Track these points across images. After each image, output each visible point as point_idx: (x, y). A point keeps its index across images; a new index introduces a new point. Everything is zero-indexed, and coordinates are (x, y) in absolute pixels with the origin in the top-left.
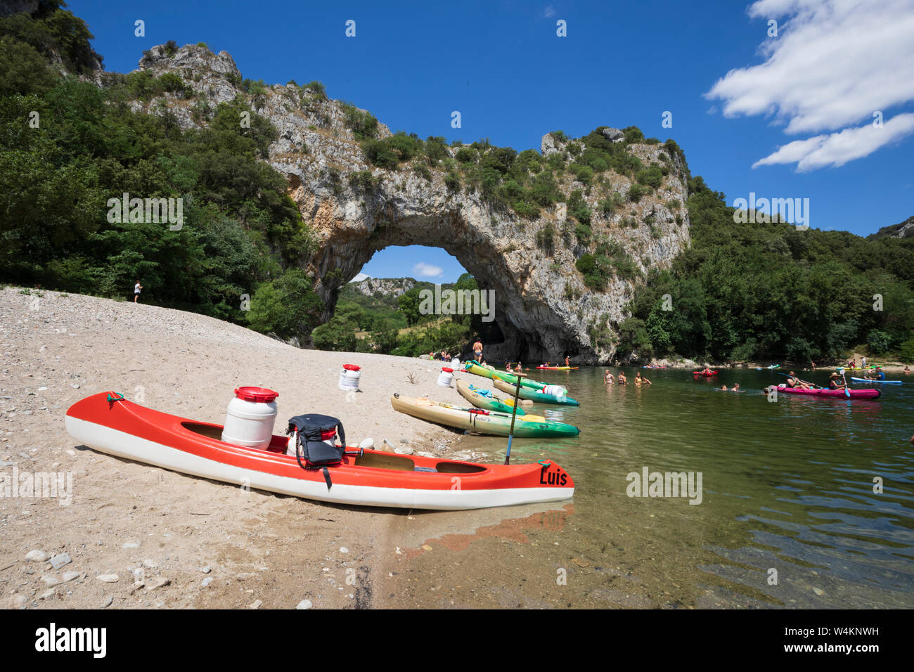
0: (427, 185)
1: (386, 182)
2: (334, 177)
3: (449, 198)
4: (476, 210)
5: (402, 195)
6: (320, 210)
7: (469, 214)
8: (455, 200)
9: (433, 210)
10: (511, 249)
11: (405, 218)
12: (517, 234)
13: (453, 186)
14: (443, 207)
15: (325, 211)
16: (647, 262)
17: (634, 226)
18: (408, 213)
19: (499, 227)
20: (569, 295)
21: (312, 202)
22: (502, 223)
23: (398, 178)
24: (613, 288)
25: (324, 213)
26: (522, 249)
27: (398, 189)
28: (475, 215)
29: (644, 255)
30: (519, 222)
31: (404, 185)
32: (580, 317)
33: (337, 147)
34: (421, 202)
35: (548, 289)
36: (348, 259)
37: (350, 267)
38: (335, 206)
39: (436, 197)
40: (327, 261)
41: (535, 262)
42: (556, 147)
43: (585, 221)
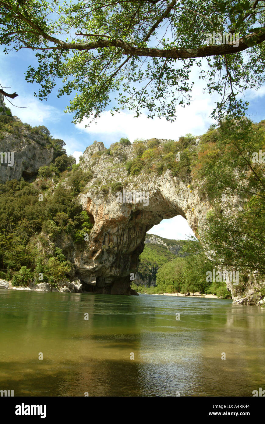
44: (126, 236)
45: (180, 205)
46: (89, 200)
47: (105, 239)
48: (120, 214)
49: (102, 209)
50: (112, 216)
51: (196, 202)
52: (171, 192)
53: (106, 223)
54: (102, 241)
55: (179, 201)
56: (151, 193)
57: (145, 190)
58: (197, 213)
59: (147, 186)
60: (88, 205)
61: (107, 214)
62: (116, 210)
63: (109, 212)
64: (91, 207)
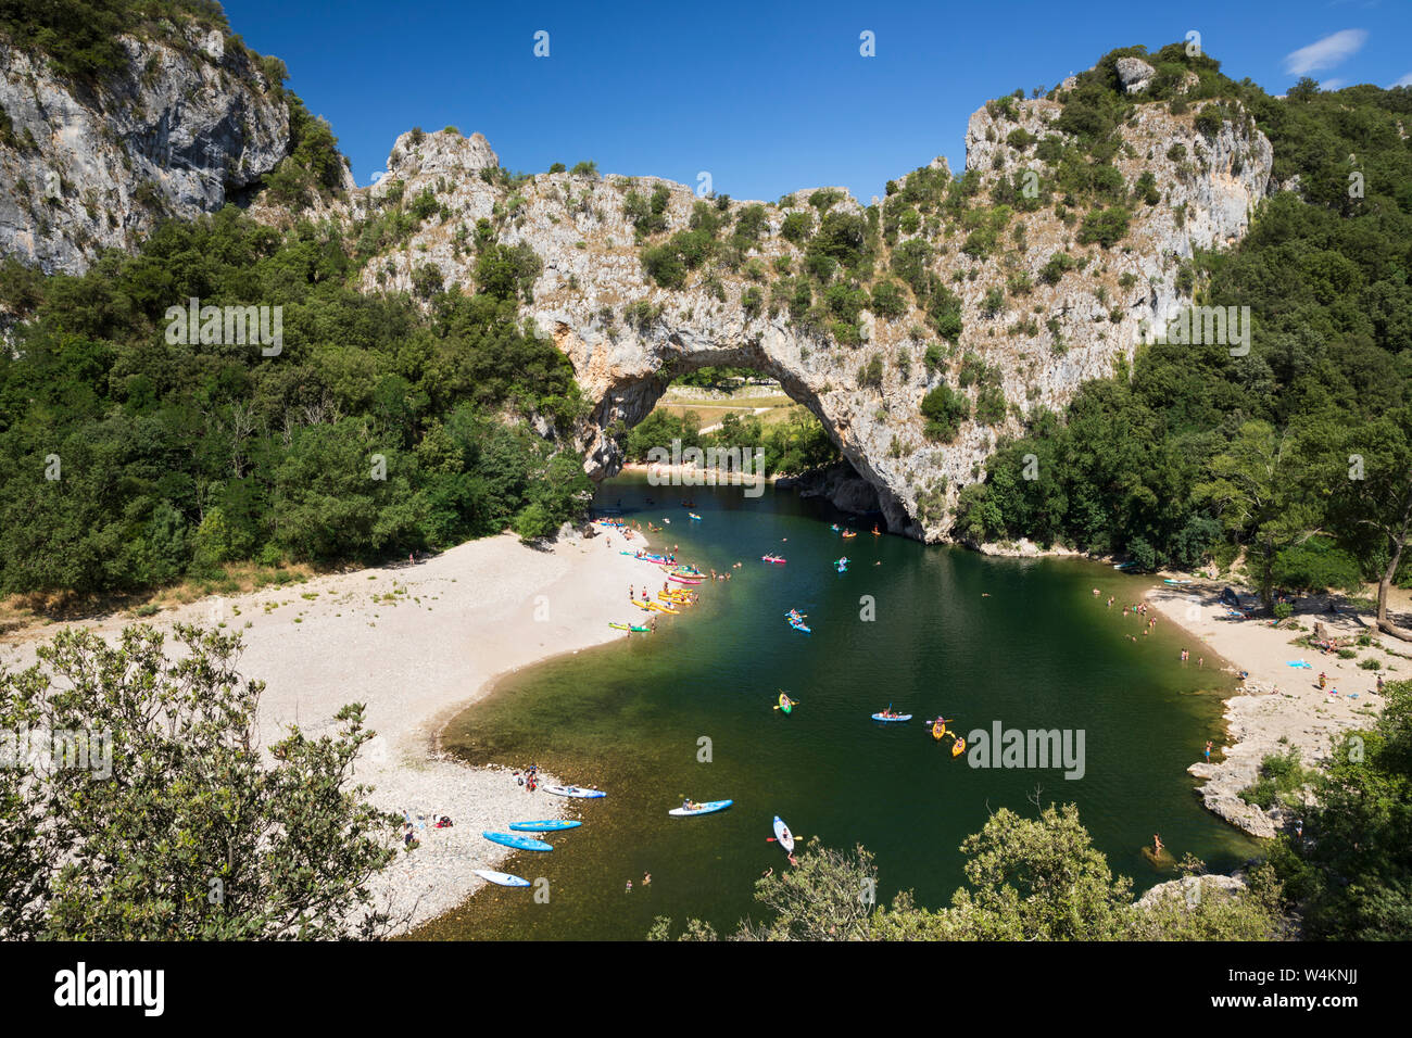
0: (720, 310)
1: (669, 310)
2: (607, 315)
3: (746, 326)
4: (780, 338)
5: (688, 326)
6: (593, 359)
7: (772, 346)
8: (756, 327)
9: (728, 342)
10: (827, 389)
11: (692, 354)
12: (833, 370)
13: (752, 308)
14: (740, 338)
15: (599, 360)
16: (1033, 394)
17: (1032, 332)
18: (697, 348)
19: (811, 360)
20: (896, 452)
21: (583, 350)
22: (816, 354)
23: (684, 301)
24: (967, 437)
25: (598, 362)
26: (841, 390)
27: (683, 317)
28: (781, 346)
29: (1033, 382)
30: (837, 352)
31: (691, 310)
32: (909, 481)
33: (610, 267)
34: (711, 333)
35: (869, 444)
37: (636, 411)
38: (609, 351)
39: (731, 325)
40: (606, 413)
41: (855, 409)
42: (990, 138)
43: (951, 333)
44: (638, 403)
45: (806, 378)
46: (564, 328)
47: (603, 411)
48: (646, 367)
49: (602, 353)
50: (627, 370)
51: (848, 385)
52: (788, 354)
53: (611, 383)
54: (598, 416)
55: (804, 372)
56: (732, 342)
57: (720, 334)
58: (855, 406)
59: (725, 328)
60: (558, 339)
61: (617, 366)
62: (637, 359)
63: (621, 361)
64: (566, 343)
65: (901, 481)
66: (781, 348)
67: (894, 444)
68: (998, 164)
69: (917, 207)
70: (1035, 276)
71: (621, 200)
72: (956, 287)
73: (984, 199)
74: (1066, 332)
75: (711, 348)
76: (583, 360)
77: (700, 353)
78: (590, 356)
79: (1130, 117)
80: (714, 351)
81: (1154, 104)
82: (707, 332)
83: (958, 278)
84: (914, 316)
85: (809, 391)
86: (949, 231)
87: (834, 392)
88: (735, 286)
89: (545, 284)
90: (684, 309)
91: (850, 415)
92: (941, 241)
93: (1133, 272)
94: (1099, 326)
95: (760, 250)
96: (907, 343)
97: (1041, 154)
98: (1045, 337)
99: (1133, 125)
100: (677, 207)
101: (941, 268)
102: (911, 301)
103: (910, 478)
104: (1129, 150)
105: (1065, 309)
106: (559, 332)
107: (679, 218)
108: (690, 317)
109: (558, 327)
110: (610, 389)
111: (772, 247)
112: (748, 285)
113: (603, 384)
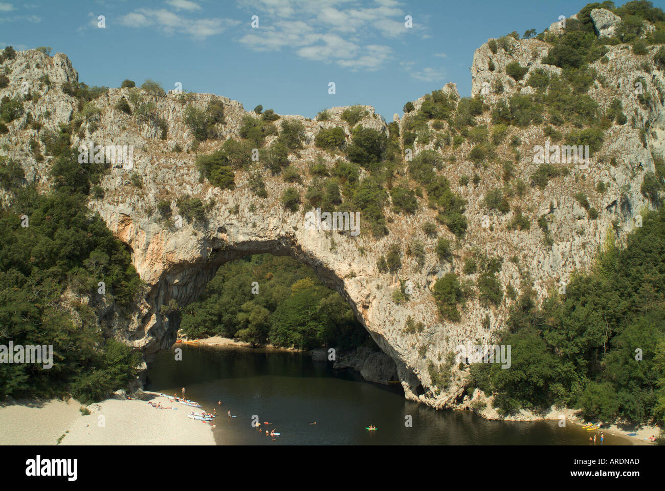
1: (218, 205)
2: (165, 208)
3: (284, 220)
5: (234, 219)
6: (152, 245)
7: (305, 238)
8: (292, 221)
9: (268, 233)
10: (353, 275)
11: (237, 243)
12: (357, 259)
13: (290, 204)
14: (278, 230)
15: (156, 247)
16: (526, 280)
17: (525, 227)
18: (241, 238)
19: (339, 249)
20: (412, 328)
21: (143, 239)
22: (343, 245)
23: (232, 198)
24: (471, 316)
25: (155, 249)
26: (364, 276)
27: (230, 211)
30: (361, 244)
31: (237, 207)
32: (422, 355)
34: (254, 226)
35: (388, 322)
36: (186, 285)
37: (188, 292)
38: (165, 240)
39: (271, 219)
40: (162, 293)
42: (492, 68)
43: (459, 228)
44: (191, 285)
45: (334, 266)
46: (125, 220)
47: (159, 292)
48: (197, 254)
49: (160, 241)
50: (181, 256)
51: (370, 271)
52: (319, 245)
53: (166, 267)
54: (154, 296)
55: (332, 260)
56: (271, 234)
57: (261, 227)
58: (375, 290)
59: (266, 222)
60: (121, 228)
61: (172, 252)
62: (189, 246)
63: (176, 248)
64: (128, 232)
65: (415, 355)
66: (313, 240)
67: (410, 322)
68: (499, 89)
69: (431, 122)
70: (528, 181)
71: (181, 111)
72: (462, 189)
73: (486, 118)
74: (552, 228)
75: (253, 239)
76: (142, 247)
77: (244, 243)
78: (148, 244)
79: (603, 54)
80: (257, 241)
81: (622, 45)
82: (250, 225)
83: (464, 182)
84: (427, 214)
85: (336, 277)
86: (458, 143)
87: (358, 278)
88: (276, 186)
89: (111, 182)
90: (231, 205)
91: (371, 298)
92: (450, 152)
93: (606, 180)
94: (579, 222)
95: (299, 157)
96: (422, 236)
97: (532, 83)
98: (536, 232)
99: (605, 61)
100: (228, 118)
101: (450, 173)
102: (423, 202)
103: (423, 351)
104: (602, 81)
105: (552, 209)
106: (122, 222)
107: (230, 129)
108: (237, 212)
109: (121, 218)
110: (165, 273)
111: (309, 154)
112: (286, 186)
113: (159, 267)
